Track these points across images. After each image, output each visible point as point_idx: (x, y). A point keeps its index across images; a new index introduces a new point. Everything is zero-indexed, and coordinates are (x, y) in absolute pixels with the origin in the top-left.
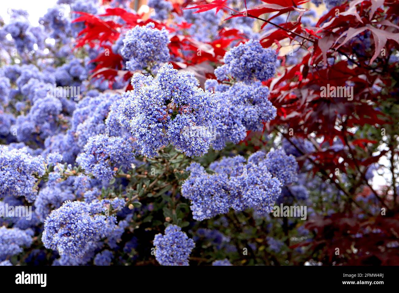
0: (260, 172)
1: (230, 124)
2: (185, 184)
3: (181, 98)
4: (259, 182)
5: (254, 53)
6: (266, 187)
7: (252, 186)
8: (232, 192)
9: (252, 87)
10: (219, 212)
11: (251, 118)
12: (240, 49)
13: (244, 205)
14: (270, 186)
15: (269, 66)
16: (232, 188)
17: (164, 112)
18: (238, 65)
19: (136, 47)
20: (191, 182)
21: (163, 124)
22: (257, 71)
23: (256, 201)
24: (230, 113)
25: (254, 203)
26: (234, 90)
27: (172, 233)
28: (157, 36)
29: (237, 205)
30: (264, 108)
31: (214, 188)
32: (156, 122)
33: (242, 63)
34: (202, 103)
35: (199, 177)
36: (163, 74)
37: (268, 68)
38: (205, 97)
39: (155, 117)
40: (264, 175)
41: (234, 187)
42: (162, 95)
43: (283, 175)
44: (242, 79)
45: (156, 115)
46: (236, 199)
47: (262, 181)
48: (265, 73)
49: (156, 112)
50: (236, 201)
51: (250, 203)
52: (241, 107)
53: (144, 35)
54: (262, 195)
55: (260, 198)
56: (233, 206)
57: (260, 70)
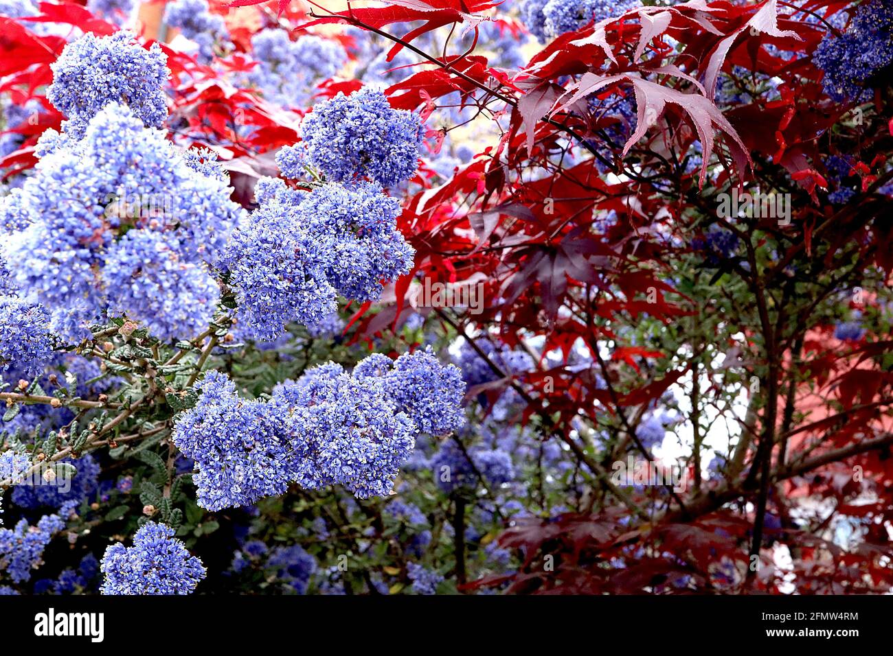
0: (366, 397)
1: (297, 279)
2: (182, 421)
3: (141, 189)
4: (362, 421)
5: (369, 117)
6: (378, 432)
7: (344, 429)
8: (296, 443)
9: (359, 195)
10: (263, 490)
11: (350, 266)
12: (337, 106)
13: (324, 476)
14: (387, 432)
15: (403, 150)
16: (296, 434)
17: (96, 221)
18: (330, 143)
19: (82, 84)
20: (198, 417)
21: (92, 251)
22: (374, 161)
23: (350, 465)
24: (297, 252)
25: (345, 469)
26: (315, 201)
27: (150, 541)
28: (135, 61)
29: (307, 476)
30: (385, 246)
31: (254, 433)
32: (75, 247)
33: (340, 138)
34: (198, 207)
35: (218, 404)
36: (102, 129)
37: (400, 154)
38: (208, 193)
39: (71, 233)
40: (375, 405)
41: (300, 432)
42: (95, 179)
43: (428, 409)
44: (339, 178)
45: (73, 227)
46: (305, 460)
47: (368, 420)
48: (393, 164)
49: (73, 221)
50: (306, 465)
51: (337, 470)
52: (329, 240)
53: (105, 57)
54: (366, 451)
55: (360, 460)
56: (297, 477)
57: (381, 158)
